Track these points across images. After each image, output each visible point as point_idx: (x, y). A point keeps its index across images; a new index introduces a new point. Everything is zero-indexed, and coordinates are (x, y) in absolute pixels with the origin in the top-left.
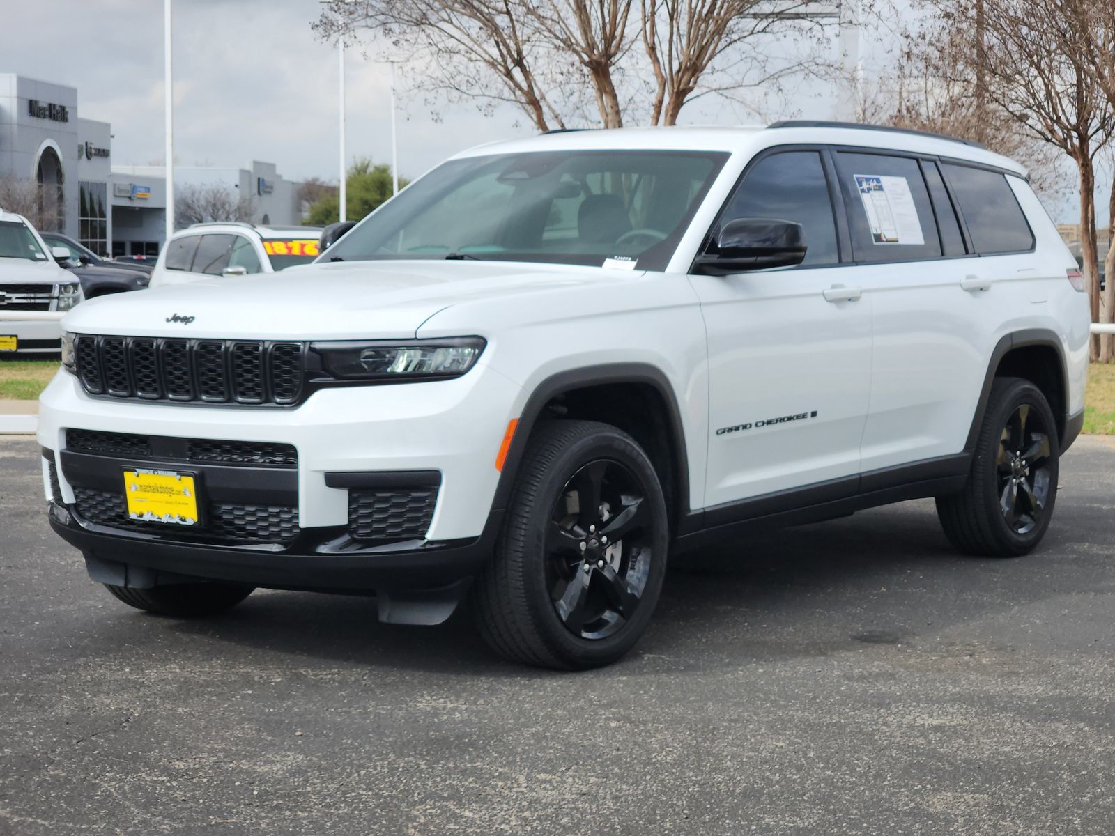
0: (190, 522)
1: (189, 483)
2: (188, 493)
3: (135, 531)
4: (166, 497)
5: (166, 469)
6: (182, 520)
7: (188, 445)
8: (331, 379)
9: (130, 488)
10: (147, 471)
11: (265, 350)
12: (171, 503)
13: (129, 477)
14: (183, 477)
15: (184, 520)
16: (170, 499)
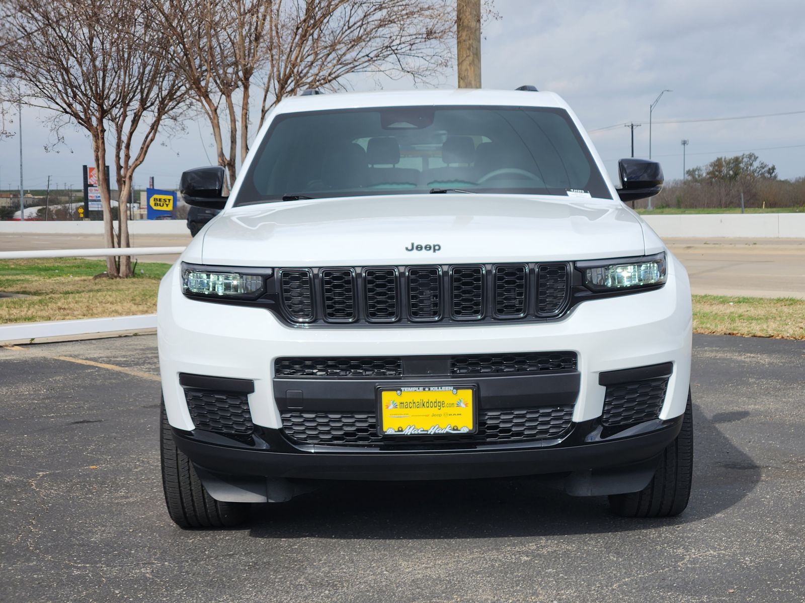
0: (464, 430)
1: (467, 395)
2: (462, 405)
3: (369, 446)
4: (435, 410)
5: (440, 385)
6: (454, 430)
7: (449, 362)
8: (589, 293)
9: (388, 407)
10: (414, 389)
11: (532, 271)
12: (440, 415)
13: (387, 397)
14: (459, 391)
15: (457, 430)
16: (439, 412)
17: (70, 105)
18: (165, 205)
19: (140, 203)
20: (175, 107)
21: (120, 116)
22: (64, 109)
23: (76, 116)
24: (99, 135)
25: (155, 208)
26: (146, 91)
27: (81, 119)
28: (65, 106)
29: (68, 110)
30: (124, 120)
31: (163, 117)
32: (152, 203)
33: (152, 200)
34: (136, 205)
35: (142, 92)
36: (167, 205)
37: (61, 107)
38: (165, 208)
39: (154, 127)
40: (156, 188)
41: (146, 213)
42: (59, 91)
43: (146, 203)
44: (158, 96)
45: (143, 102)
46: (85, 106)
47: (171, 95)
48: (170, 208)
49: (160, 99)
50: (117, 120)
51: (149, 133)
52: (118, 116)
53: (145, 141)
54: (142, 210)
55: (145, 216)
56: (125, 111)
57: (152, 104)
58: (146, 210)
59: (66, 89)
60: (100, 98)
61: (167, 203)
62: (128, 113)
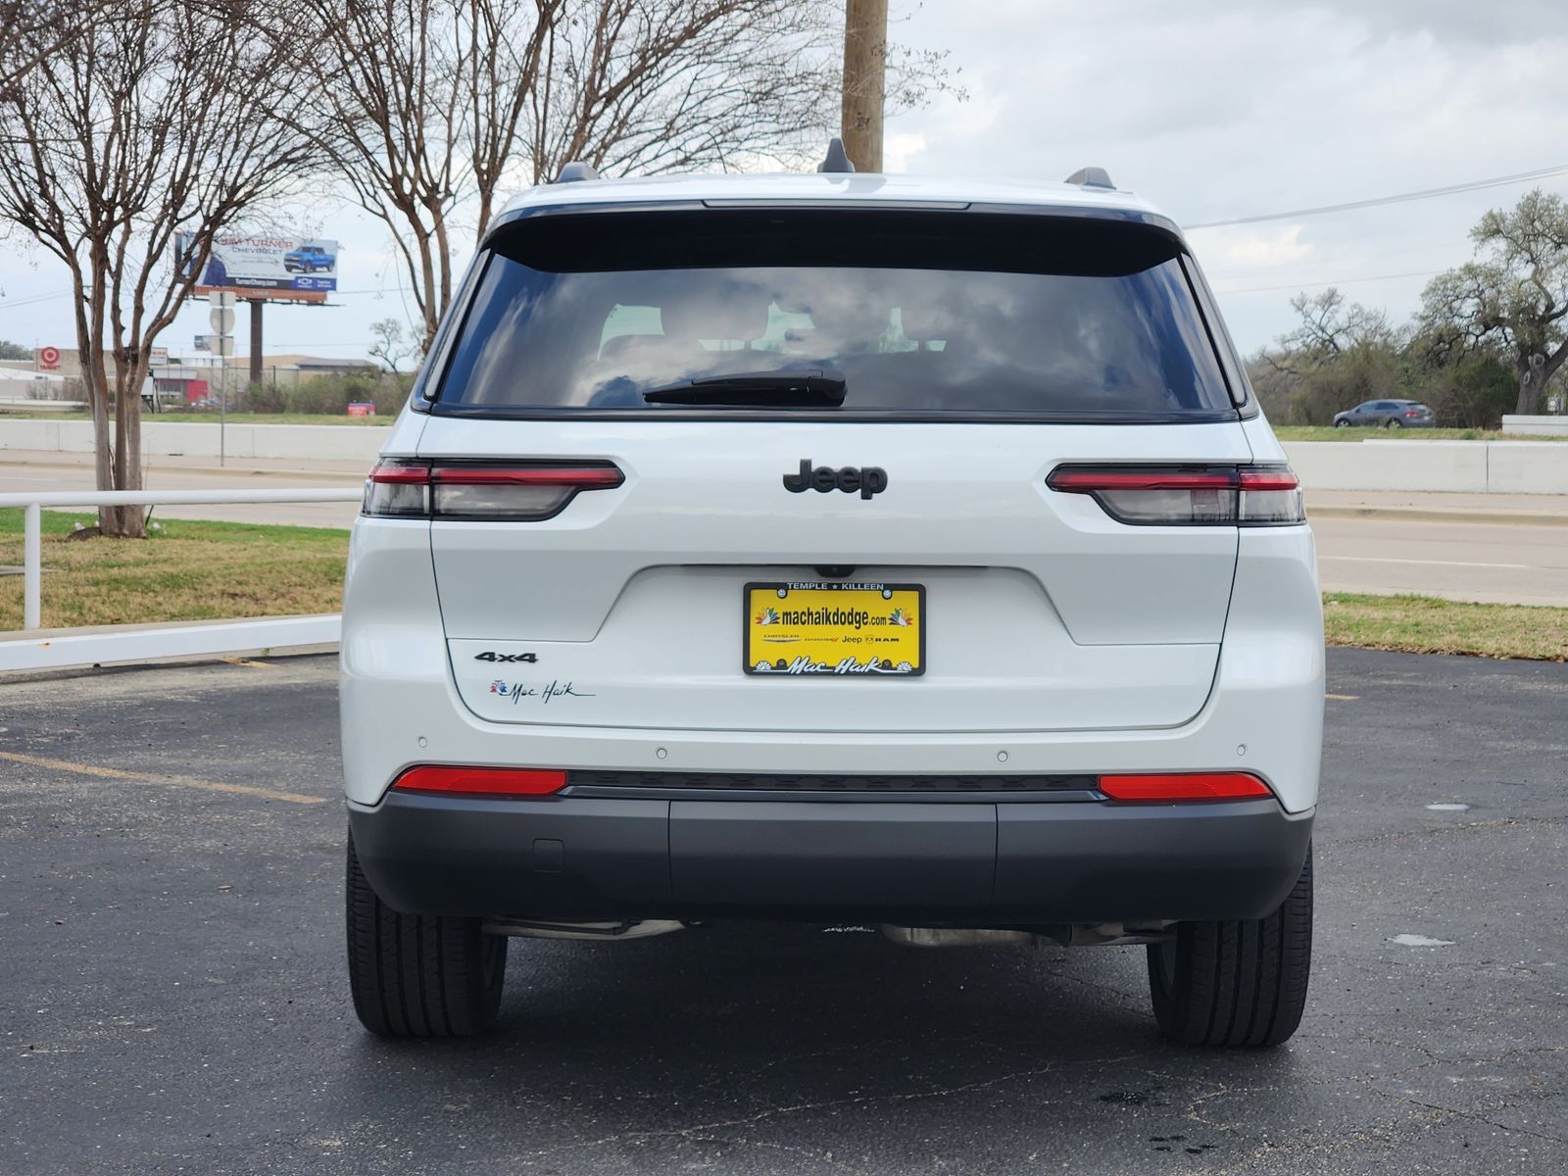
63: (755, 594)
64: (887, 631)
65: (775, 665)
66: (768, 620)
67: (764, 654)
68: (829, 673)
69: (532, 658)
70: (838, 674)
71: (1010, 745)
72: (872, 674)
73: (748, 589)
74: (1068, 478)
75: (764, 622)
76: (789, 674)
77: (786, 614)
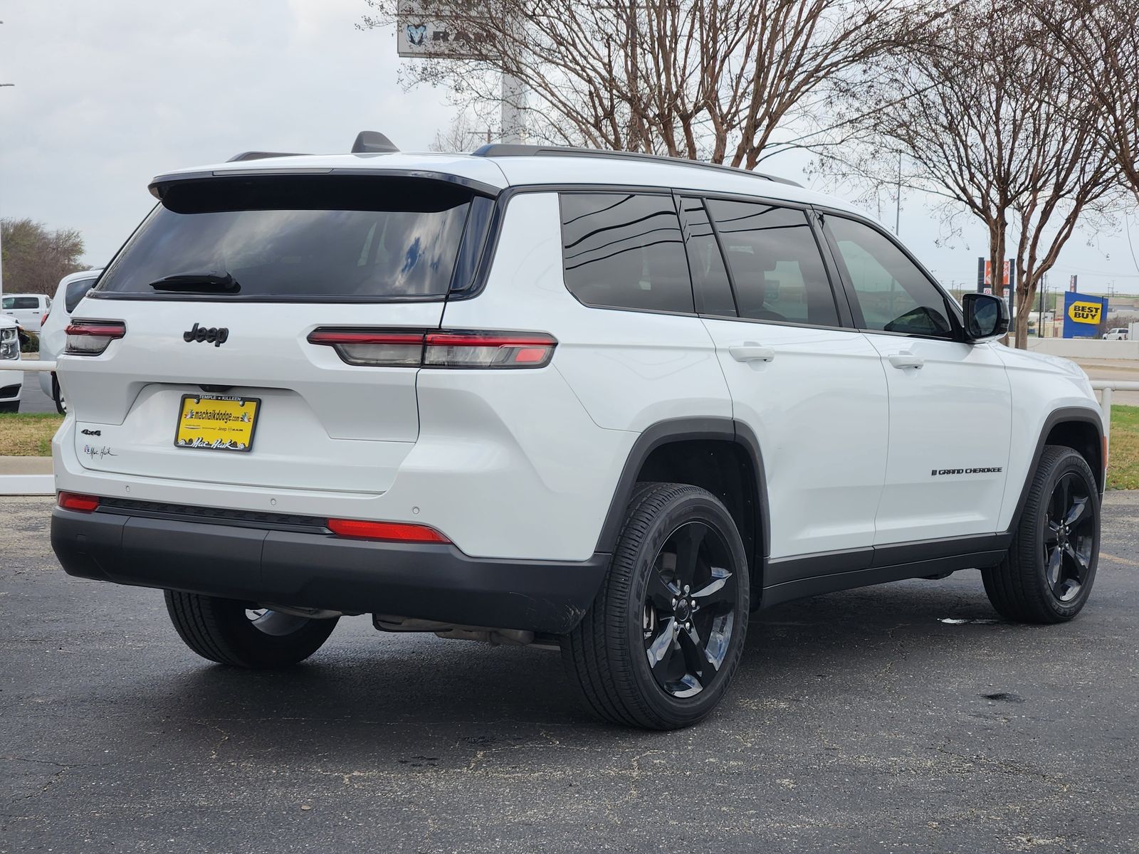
17: (964, 190)
18: (1090, 316)
19: (1054, 312)
20: (1100, 194)
21: (1028, 205)
22: (958, 195)
23: (971, 203)
24: (998, 229)
25: (1076, 320)
26: (1063, 173)
27: (978, 208)
28: (959, 192)
29: (962, 196)
30: (1032, 210)
31: (1084, 207)
32: (1071, 313)
33: (1072, 308)
34: (1050, 315)
35: (1058, 174)
36: (1093, 316)
37: (954, 192)
38: (1089, 321)
39: (1071, 220)
40: (1078, 291)
41: (1062, 326)
42: (953, 172)
43: (1063, 313)
44: (1079, 180)
45: (1059, 187)
46: (984, 192)
47: (1095, 181)
48: (1096, 321)
49: (1082, 184)
50: (1025, 209)
51: (1063, 229)
52: (1026, 204)
53: (1057, 239)
54: (1056, 322)
55: (1061, 332)
56: (1035, 199)
57: (1069, 192)
58: (1062, 322)
59: (961, 170)
60: (1003, 181)
61: (1093, 313)
62: (1038, 201)
63: (188, 401)
64: (238, 425)
65: (187, 441)
66: (189, 416)
67: (185, 435)
68: (208, 448)
69: (98, 433)
70: (212, 449)
71: (277, 495)
72: (227, 449)
73: (184, 398)
74: (321, 336)
75: (188, 417)
76: (191, 447)
77: (197, 413)
